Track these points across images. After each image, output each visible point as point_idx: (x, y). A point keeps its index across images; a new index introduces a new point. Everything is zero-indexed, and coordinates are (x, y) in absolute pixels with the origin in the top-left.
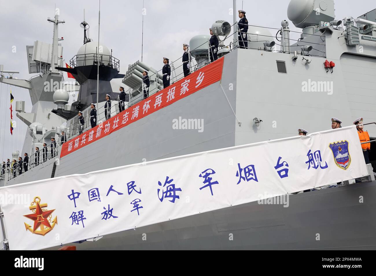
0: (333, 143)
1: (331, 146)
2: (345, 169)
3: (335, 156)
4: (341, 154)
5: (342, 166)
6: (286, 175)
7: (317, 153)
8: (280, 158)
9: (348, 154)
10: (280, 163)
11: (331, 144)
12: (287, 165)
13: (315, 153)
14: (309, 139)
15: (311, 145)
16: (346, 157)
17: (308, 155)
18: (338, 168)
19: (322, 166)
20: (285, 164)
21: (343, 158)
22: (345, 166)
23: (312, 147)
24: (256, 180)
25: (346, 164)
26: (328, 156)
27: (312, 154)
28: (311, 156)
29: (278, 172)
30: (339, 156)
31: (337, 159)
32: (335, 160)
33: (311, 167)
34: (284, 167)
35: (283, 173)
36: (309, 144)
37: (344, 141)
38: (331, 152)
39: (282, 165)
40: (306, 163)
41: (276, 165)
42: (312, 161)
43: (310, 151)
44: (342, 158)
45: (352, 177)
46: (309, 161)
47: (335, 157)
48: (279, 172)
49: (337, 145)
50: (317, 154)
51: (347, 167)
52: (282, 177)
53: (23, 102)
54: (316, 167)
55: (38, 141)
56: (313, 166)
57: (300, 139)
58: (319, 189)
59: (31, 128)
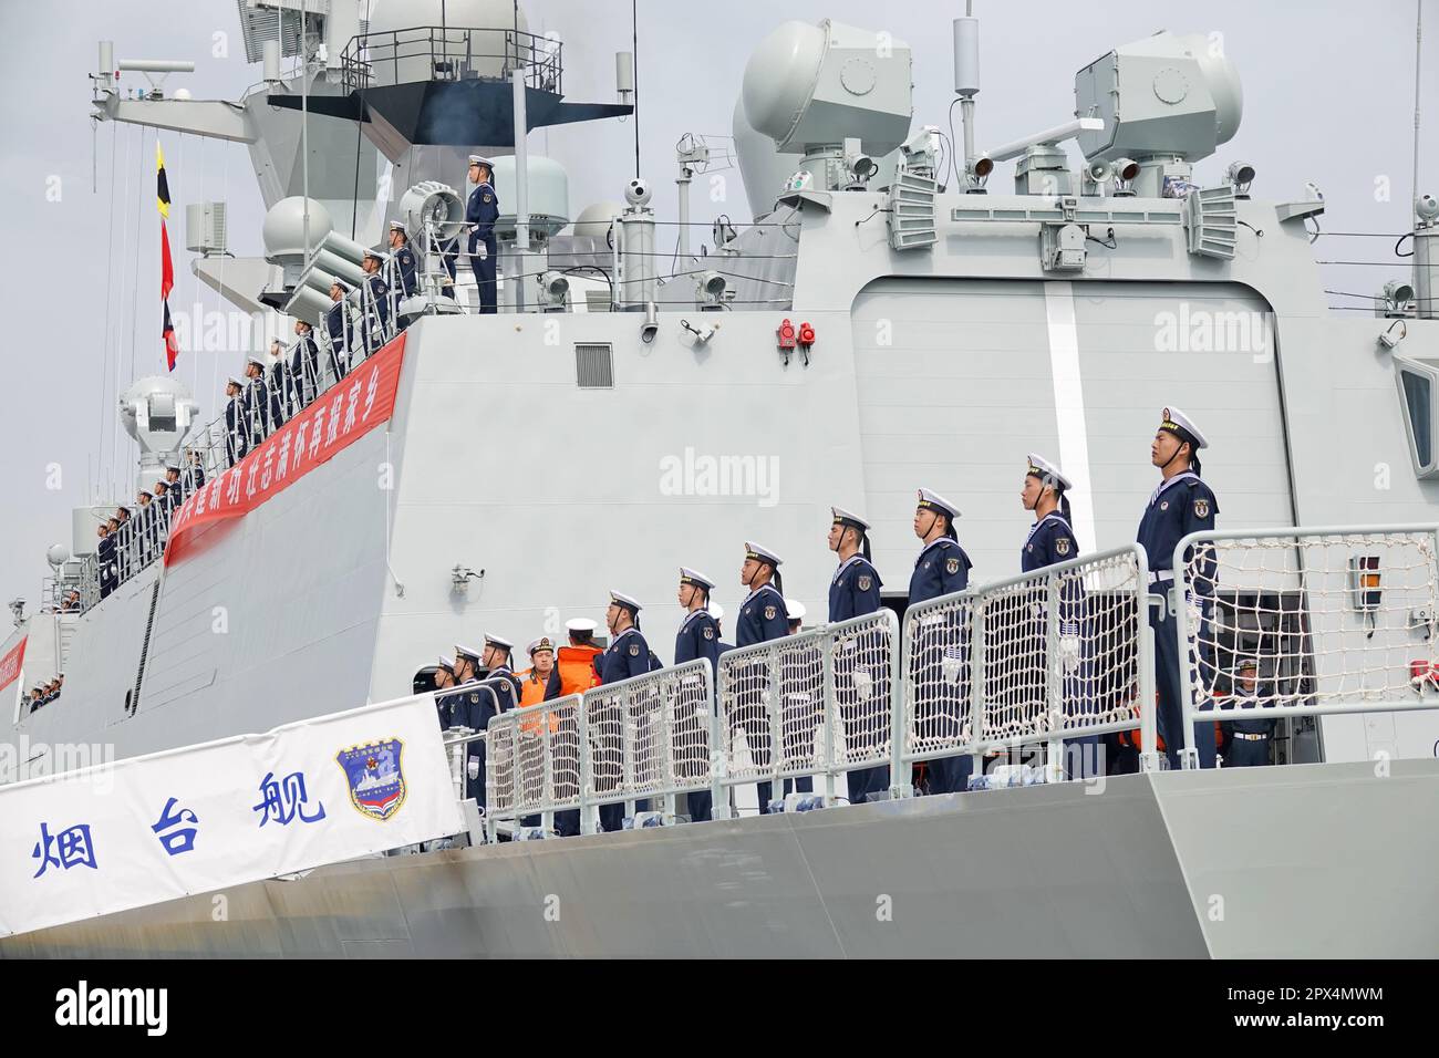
0: (348, 749)
1: (342, 757)
2: (385, 819)
3: (353, 784)
4: (373, 778)
5: (375, 812)
6: (188, 846)
7: (295, 779)
8: (172, 801)
9: (400, 776)
10: (171, 815)
11: (342, 752)
12: (193, 819)
13: (285, 781)
14: (271, 741)
15: (273, 761)
16: (392, 785)
17: (264, 787)
18: (362, 816)
19: (306, 814)
20: (185, 816)
21: (381, 788)
22: (383, 811)
23: (276, 765)
24: (92, 863)
25: (388, 805)
26: (329, 786)
27: (275, 785)
28: (271, 788)
29: (161, 839)
30: (368, 783)
31: (358, 793)
32: (354, 794)
33: (270, 820)
34: (184, 824)
35: (180, 841)
36: (269, 756)
37: (388, 740)
38: (341, 773)
39: (177, 819)
40: (256, 809)
41: (157, 821)
42: (276, 804)
43: (270, 775)
44: (377, 789)
45: (404, 840)
46: (266, 805)
47: (351, 789)
48: (166, 841)
49: (364, 753)
50: (293, 785)
51: (389, 813)
52: (172, 852)
53: (219, 209)
54: (282, 820)
55: (157, 462)
56: (277, 815)
57: (242, 745)
58: (292, 878)
59: (126, 406)
